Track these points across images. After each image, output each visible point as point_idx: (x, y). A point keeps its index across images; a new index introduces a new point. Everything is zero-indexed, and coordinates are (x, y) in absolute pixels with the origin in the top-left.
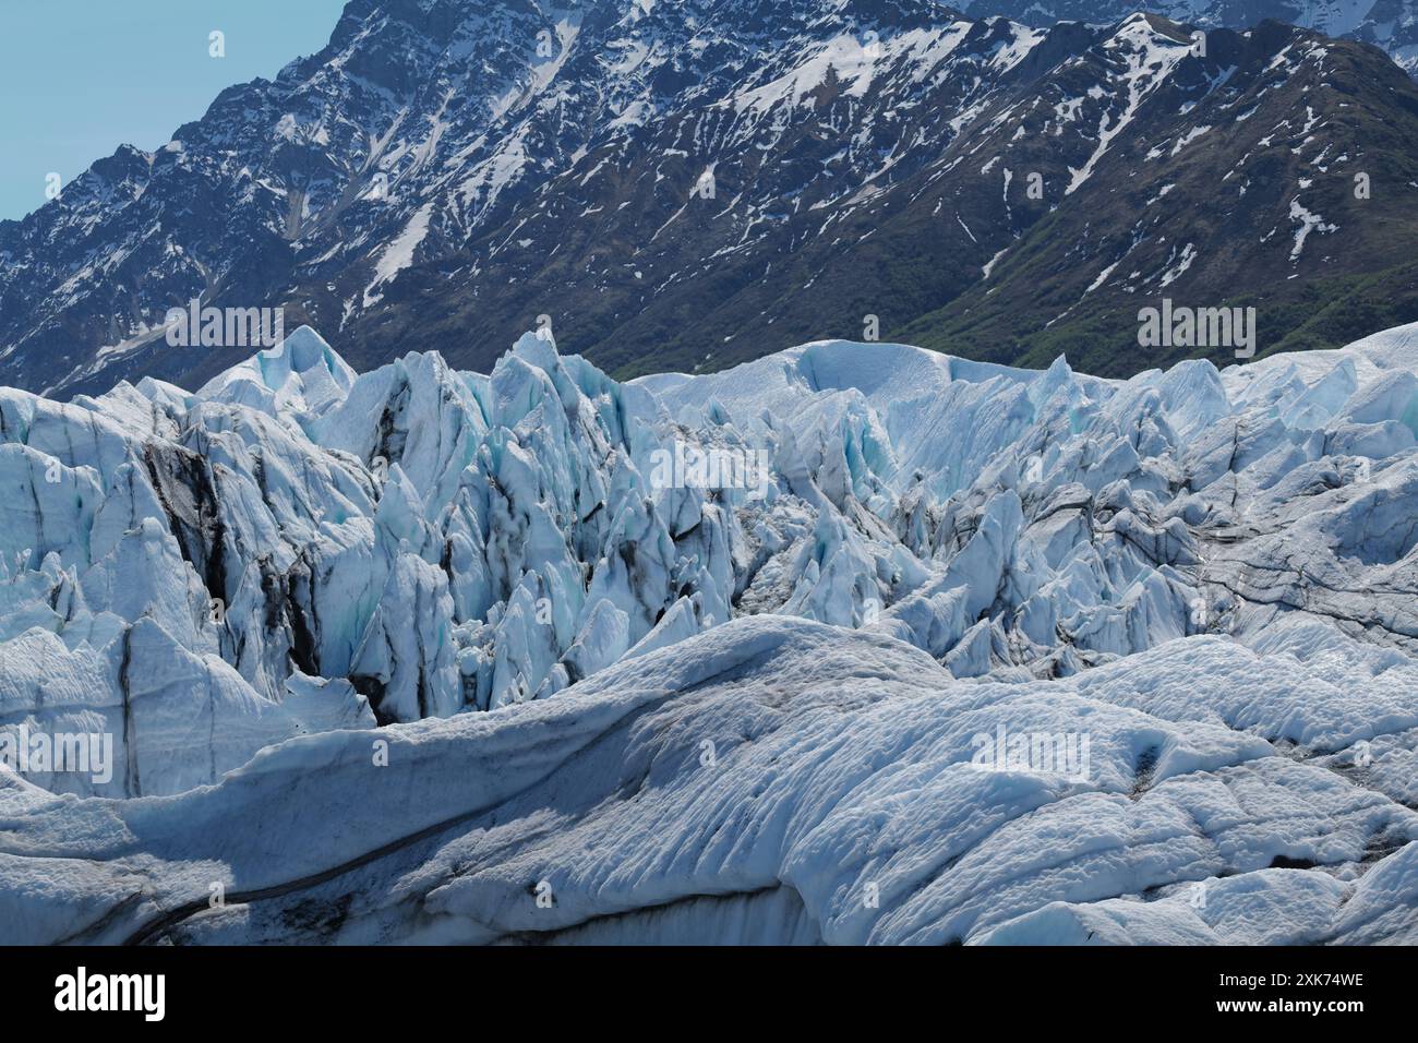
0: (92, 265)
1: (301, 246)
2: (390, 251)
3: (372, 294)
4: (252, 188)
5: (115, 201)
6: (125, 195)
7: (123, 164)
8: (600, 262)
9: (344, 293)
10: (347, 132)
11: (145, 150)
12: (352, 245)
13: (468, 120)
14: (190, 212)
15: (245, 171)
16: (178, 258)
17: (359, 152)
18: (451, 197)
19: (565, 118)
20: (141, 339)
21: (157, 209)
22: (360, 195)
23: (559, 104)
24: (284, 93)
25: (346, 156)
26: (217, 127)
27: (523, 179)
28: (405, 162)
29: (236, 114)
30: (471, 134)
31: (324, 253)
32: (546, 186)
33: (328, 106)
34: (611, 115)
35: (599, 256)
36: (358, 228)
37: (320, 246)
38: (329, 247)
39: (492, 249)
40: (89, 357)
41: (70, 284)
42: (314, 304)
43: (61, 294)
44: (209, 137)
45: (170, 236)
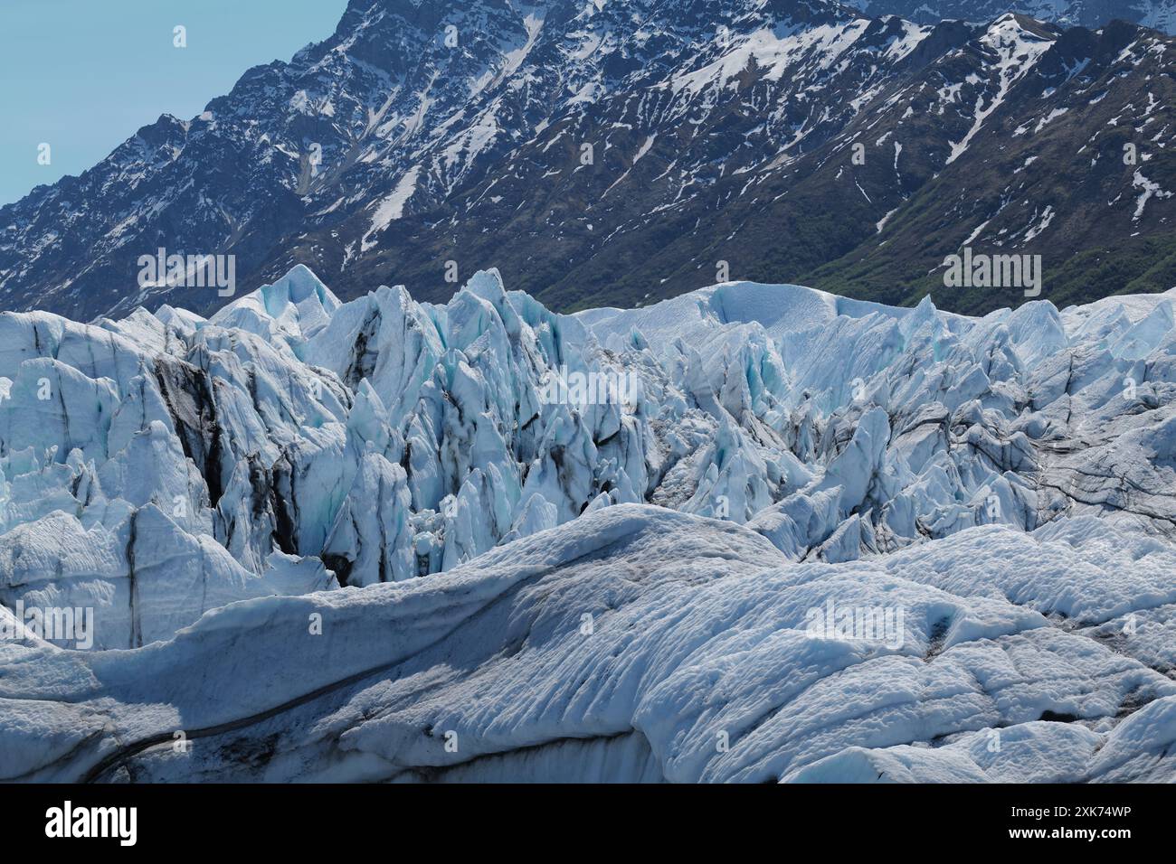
0: (137, 214)
1: (311, 200)
2: (384, 205)
3: (369, 240)
4: (271, 151)
5: (156, 161)
6: (165, 156)
7: (164, 130)
8: (558, 216)
9: (345, 239)
10: (350, 106)
11: (182, 119)
12: (353, 200)
13: (450, 96)
14: (218, 170)
15: (265, 137)
16: (208, 208)
17: (359, 122)
18: (435, 161)
19: (530, 96)
21: (190, 168)
22: (360, 158)
23: (525, 84)
24: (298, 73)
25: (348, 125)
26: (241, 101)
27: (495, 146)
28: (397, 131)
29: (259, 89)
30: (452, 109)
31: (329, 206)
32: (514, 152)
33: (334, 84)
34: (569, 94)
35: (557, 211)
36: (358, 186)
37: (326, 200)
38: (333, 201)
39: (469, 204)
40: (134, 291)
41: (119, 229)
42: (320, 247)
43: (111, 238)
44: (235, 109)
45: (202, 190)
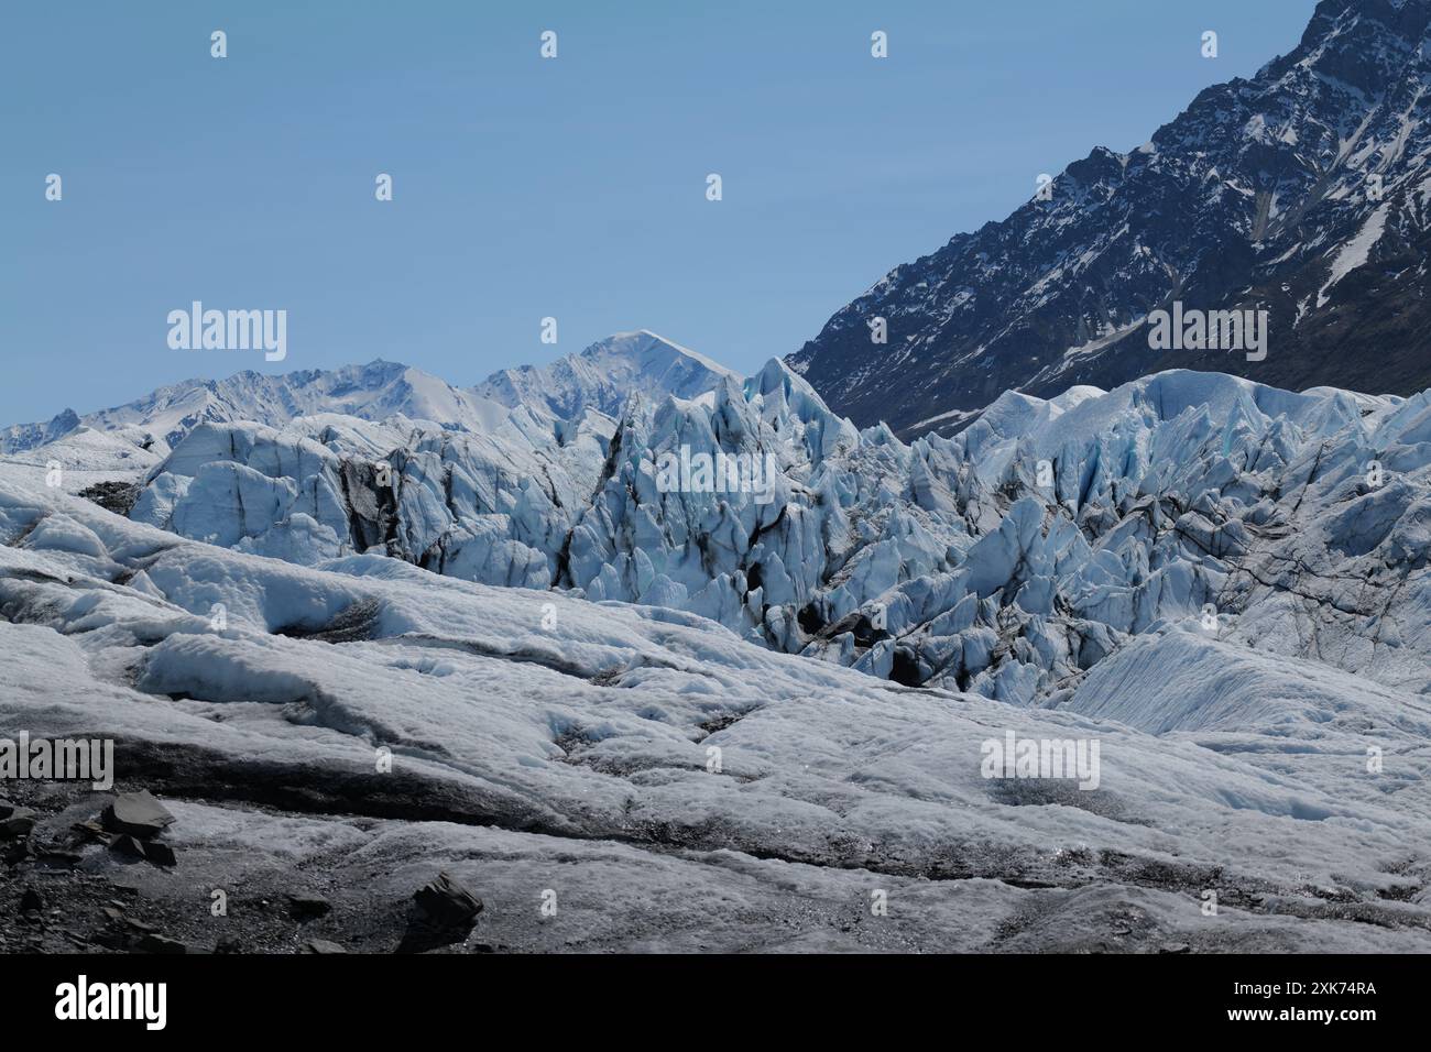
1: (1262, 247)
2: (1345, 252)
3: (1325, 294)
4: (1220, 189)
5: (1088, 202)
6: (1098, 196)
7: (1097, 165)
9: (1298, 293)
10: (1316, 132)
11: (1119, 152)
12: (1311, 245)
14: (1157, 213)
15: (1213, 172)
16: (1145, 259)
17: (1327, 151)
18: (1409, 197)
20: (1107, 339)
21: (1125, 211)
22: (1326, 194)
24: (1255, 93)
25: (1314, 156)
26: (1189, 129)
28: (1372, 161)
29: (1209, 115)
31: (1283, 254)
33: (1297, 106)
36: (1320, 228)
37: (1281, 246)
38: (1289, 246)
40: (1057, 357)
41: (1041, 285)
42: (1267, 304)
43: (1031, 295)
44: (1181, 138)
45: (1138, 237)
